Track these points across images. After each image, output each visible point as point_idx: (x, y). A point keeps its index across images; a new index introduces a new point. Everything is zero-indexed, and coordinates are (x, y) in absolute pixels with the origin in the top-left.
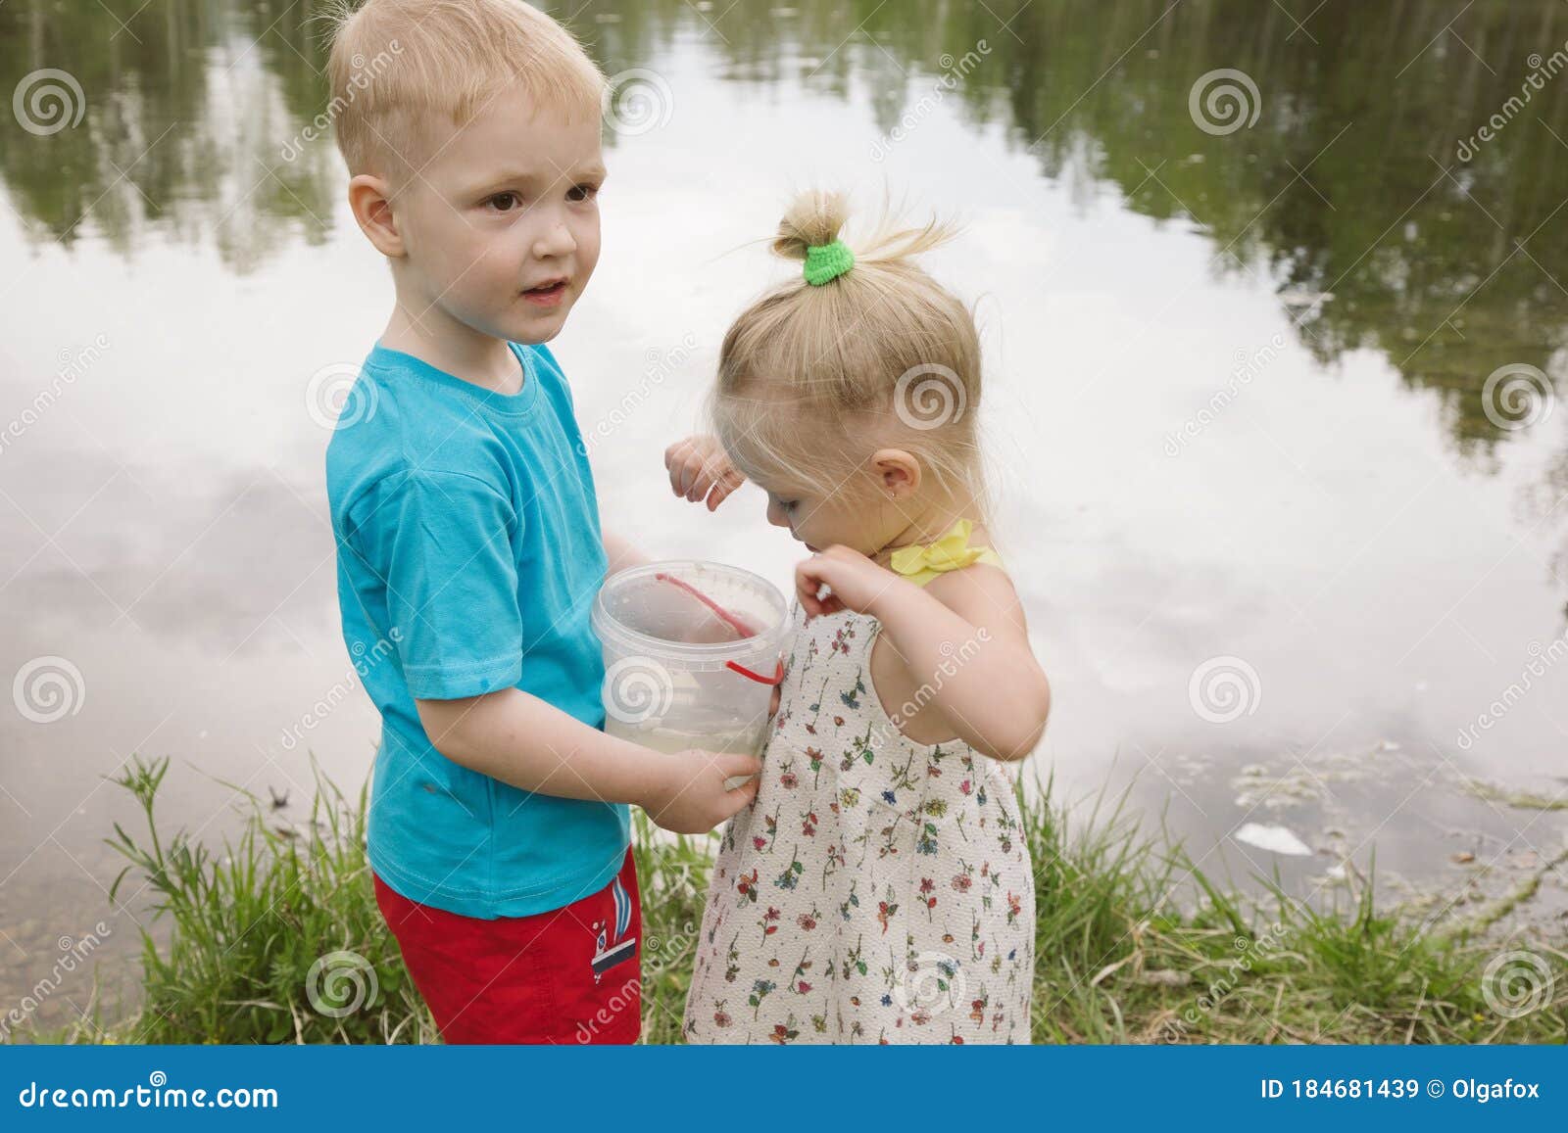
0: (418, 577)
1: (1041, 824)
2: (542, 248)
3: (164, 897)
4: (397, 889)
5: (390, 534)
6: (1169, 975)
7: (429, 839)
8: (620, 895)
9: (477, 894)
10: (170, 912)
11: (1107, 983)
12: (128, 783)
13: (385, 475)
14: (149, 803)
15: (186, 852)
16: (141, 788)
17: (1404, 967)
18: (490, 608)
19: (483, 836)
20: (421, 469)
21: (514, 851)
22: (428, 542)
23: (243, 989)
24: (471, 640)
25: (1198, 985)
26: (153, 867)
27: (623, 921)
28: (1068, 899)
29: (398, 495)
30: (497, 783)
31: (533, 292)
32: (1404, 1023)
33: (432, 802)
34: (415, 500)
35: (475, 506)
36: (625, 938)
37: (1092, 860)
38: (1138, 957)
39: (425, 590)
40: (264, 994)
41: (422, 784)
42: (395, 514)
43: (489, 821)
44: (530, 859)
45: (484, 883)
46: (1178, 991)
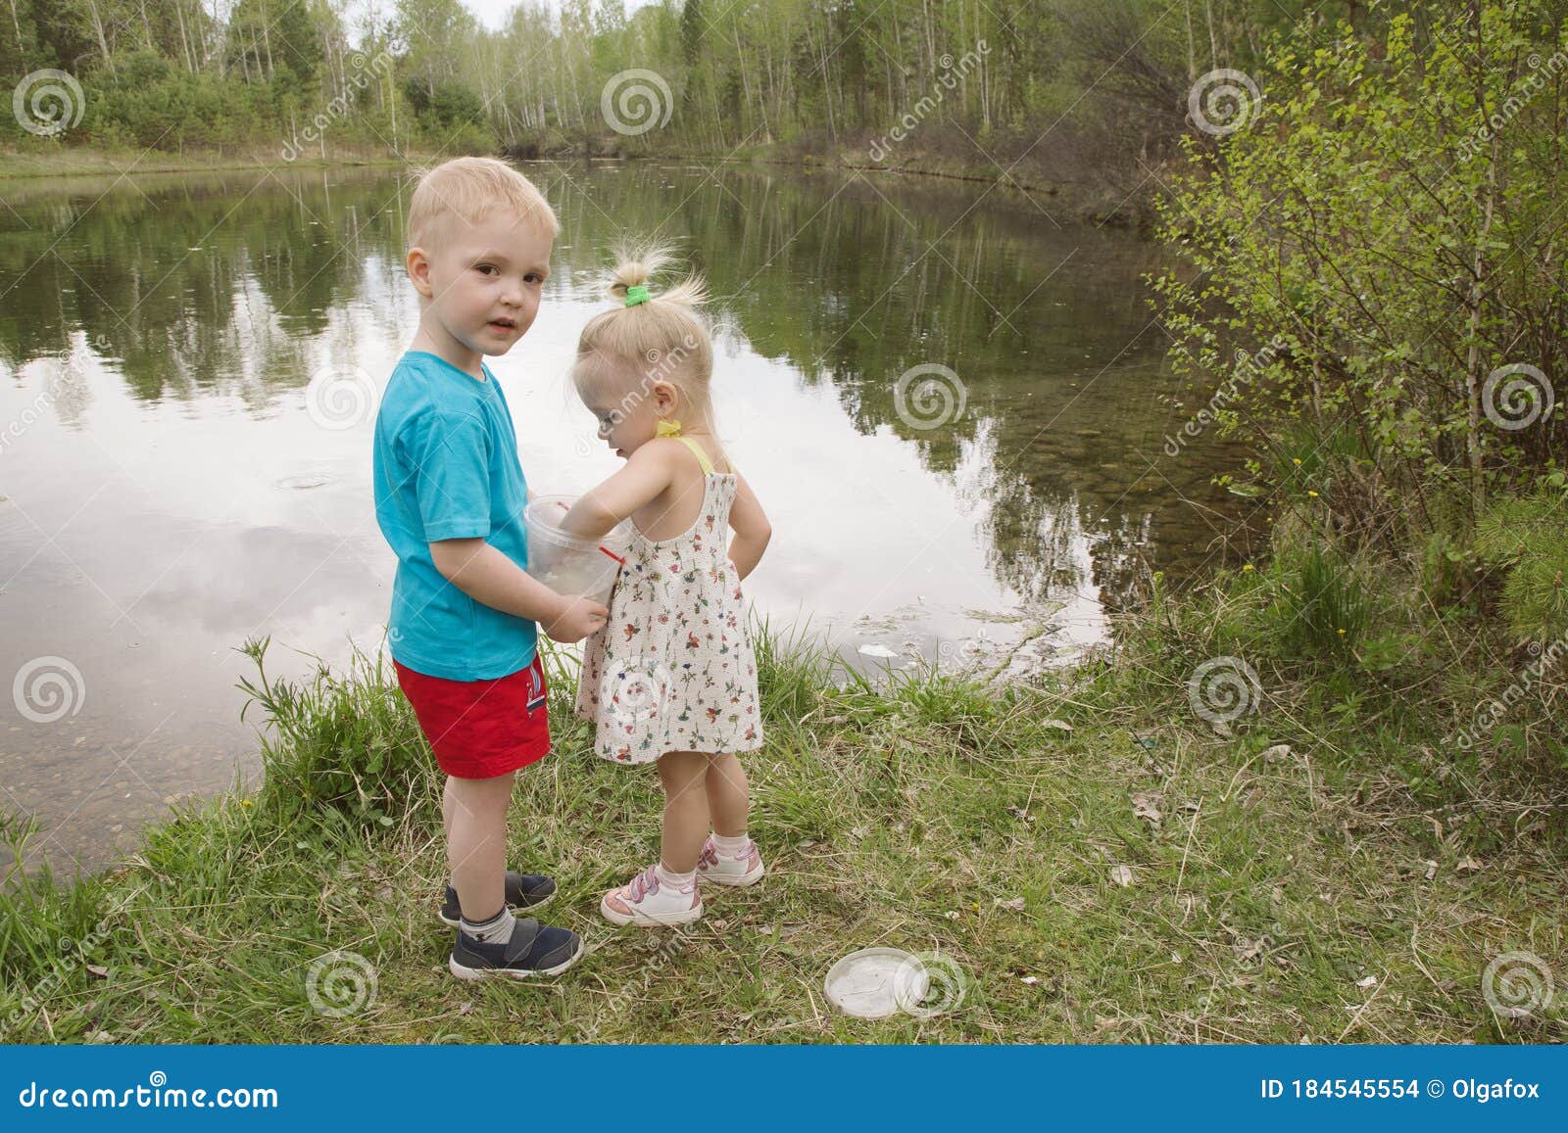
0: (439, 470)
1: (763, 645)
2: (505, 299)
3: (272, 715)
4: (415, 669)
5: (423, 447)
6: (837, 718)
7: (435, 638)
8: (533, 671)
9: (465, 667)
10: (275, 724)
11: (805, 723)
12: (247, 651)
13: (421, 414)
14: (260, 663)
15: (283, 688)
16: (255, 654)
17: (954, 701)
18: (478, 491)
19: (467, 633)
20: (443, 409)
21: (485, 641)
22: (446, 450)
23: (322, 764)
24: (467, 506)
25: (851, 721)
26: (265, 698)
27: (538, 687)
28: (780, 683)
29: (428, 425)
30: (474, 601)
31: (496, 323)
32: (957, 728)
33: (438, 616)
34: (439, 428)
35: (473, 431)
36: (539, 695)
37: (792, 663)
38: (822, 709)
39: (443, 477)
40: (335, 766)
41: (432, 607)
42: (426, 436)
43: (469, 626)
44: (493, 646)
45: (469, 660)
46: (842, 726)
